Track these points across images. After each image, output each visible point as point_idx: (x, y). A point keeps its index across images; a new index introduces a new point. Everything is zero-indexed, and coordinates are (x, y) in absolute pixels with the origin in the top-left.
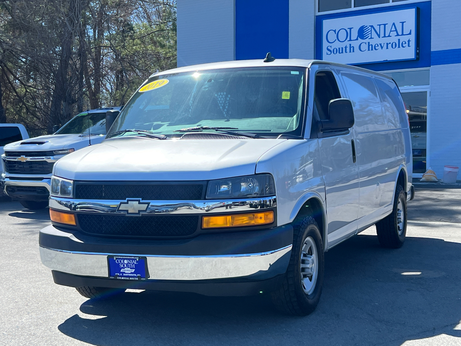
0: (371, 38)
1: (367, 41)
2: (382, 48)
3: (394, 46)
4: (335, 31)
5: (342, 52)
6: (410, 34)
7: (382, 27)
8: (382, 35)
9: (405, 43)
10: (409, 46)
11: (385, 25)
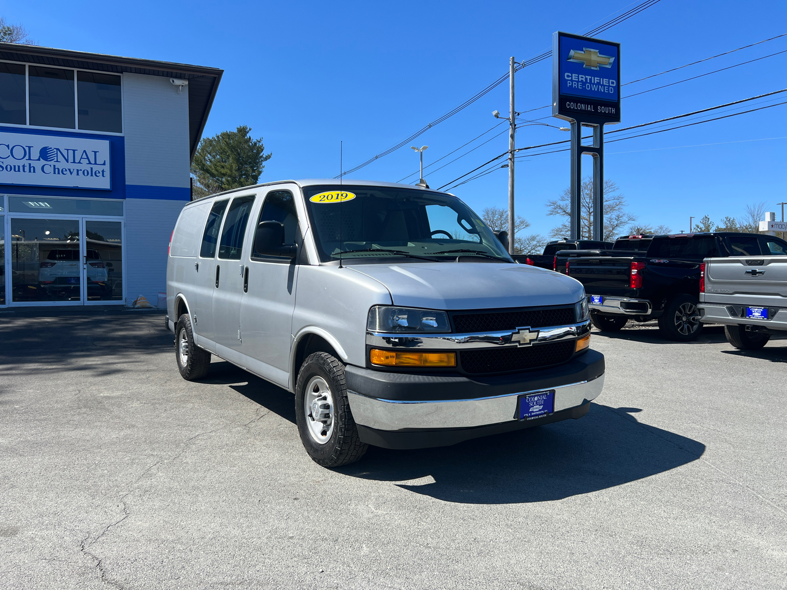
0: (57, 161)
1: (52, 163)
2: (71, 173)
3: (86, 174)
4: (8, 146)
5: (19, 171)
6: (104, 164)
7: (71, 152)
8: (71, 159)
9: (99, 173)
10: (103, 176)
11: (74, 151)
